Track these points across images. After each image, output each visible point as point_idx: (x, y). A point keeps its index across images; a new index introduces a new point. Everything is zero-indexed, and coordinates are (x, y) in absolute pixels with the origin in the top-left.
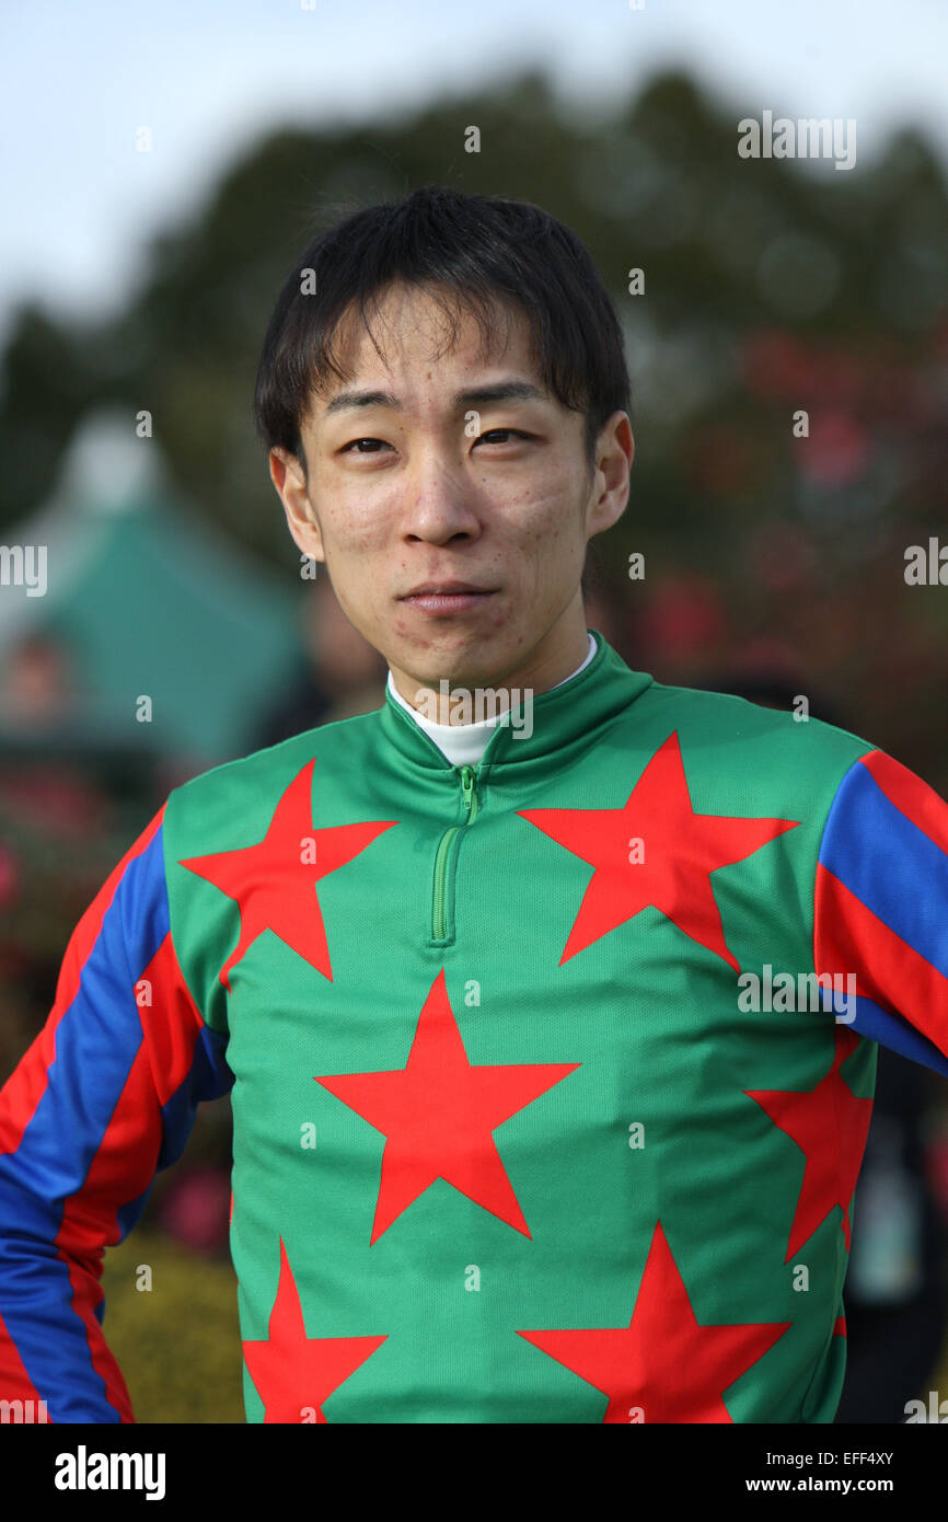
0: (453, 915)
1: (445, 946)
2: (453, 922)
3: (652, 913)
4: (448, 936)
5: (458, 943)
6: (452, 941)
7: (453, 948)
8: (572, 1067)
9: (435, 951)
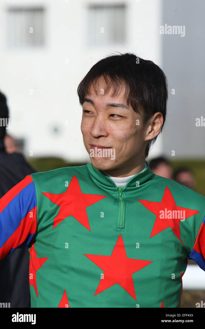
0: (125, 222)
1: (122, 228)
2: (124, 223)
3: (169, 229)
4: (123, 226)
5: (125, 228)
6: (124, 228)
7: (124, 229)
8: (151, 262)
9: (120, 229)
